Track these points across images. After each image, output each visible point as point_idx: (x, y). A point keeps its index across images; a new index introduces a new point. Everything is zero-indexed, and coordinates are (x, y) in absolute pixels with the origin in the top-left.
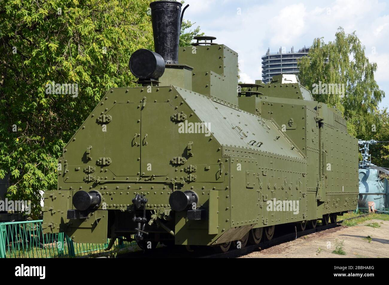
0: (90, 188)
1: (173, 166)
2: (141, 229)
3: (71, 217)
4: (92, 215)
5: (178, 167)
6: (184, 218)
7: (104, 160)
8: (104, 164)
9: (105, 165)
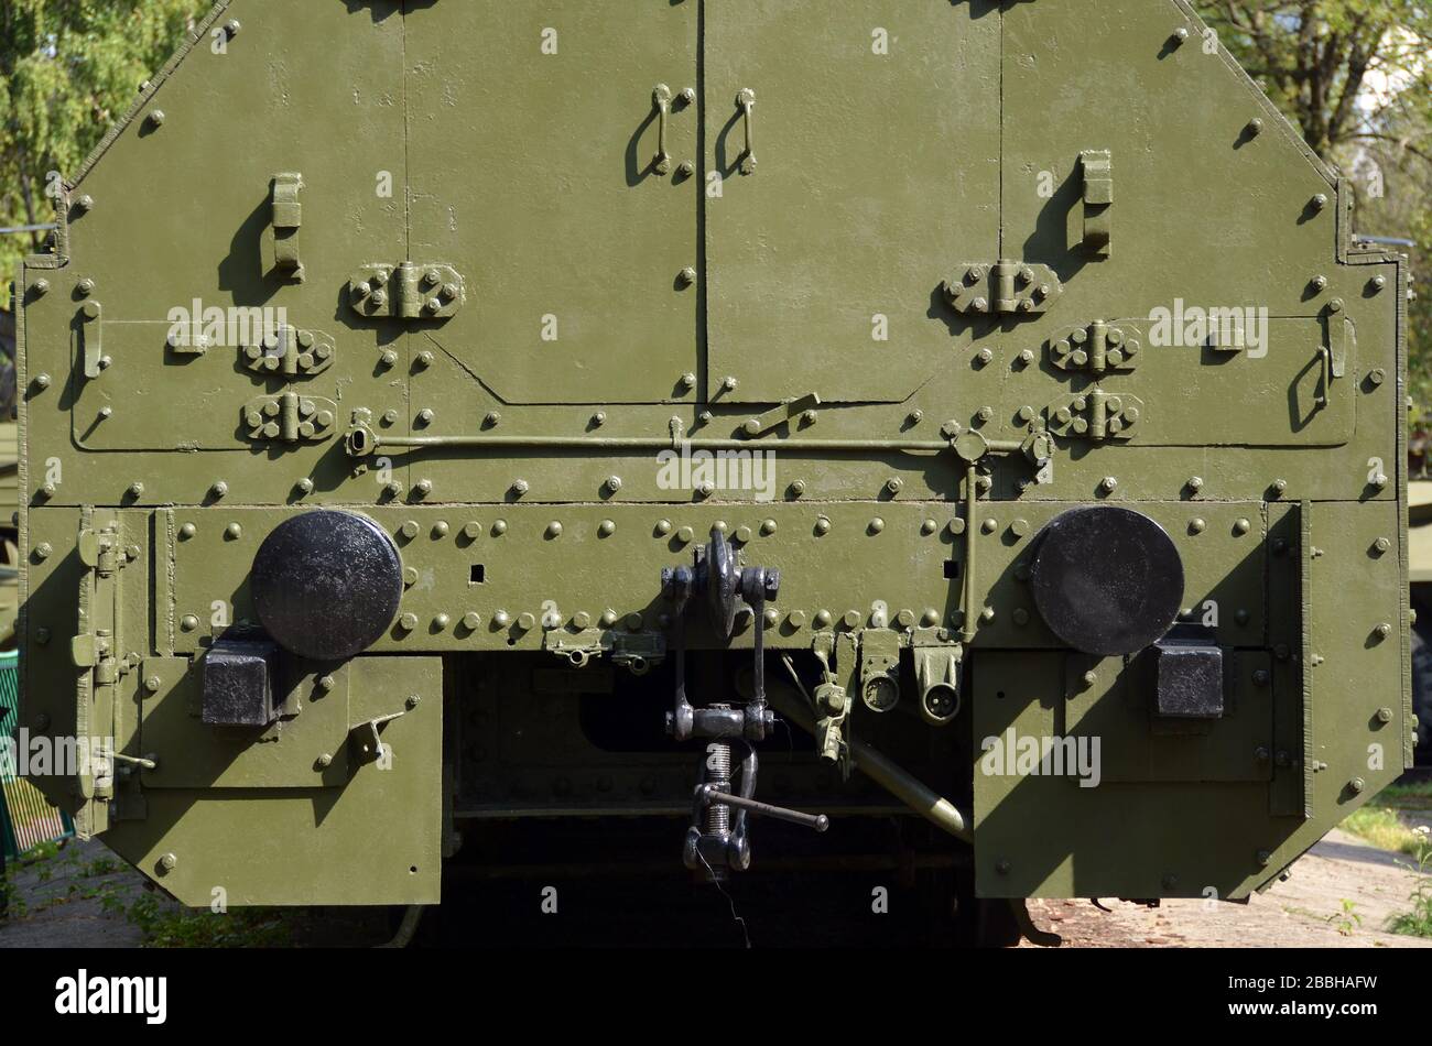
0: (298, 493)
1: (955, 331)
2: (736, 788)
3: (238, 706)
4: (319, 692)
5: (994, 334)
6: (1045, 705)
7: (411, 277)
8: (413, 309)
9: (412, 320)
